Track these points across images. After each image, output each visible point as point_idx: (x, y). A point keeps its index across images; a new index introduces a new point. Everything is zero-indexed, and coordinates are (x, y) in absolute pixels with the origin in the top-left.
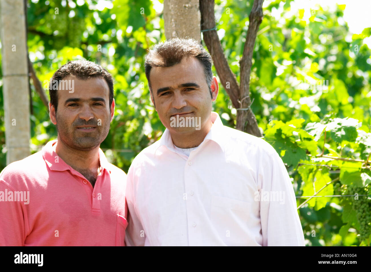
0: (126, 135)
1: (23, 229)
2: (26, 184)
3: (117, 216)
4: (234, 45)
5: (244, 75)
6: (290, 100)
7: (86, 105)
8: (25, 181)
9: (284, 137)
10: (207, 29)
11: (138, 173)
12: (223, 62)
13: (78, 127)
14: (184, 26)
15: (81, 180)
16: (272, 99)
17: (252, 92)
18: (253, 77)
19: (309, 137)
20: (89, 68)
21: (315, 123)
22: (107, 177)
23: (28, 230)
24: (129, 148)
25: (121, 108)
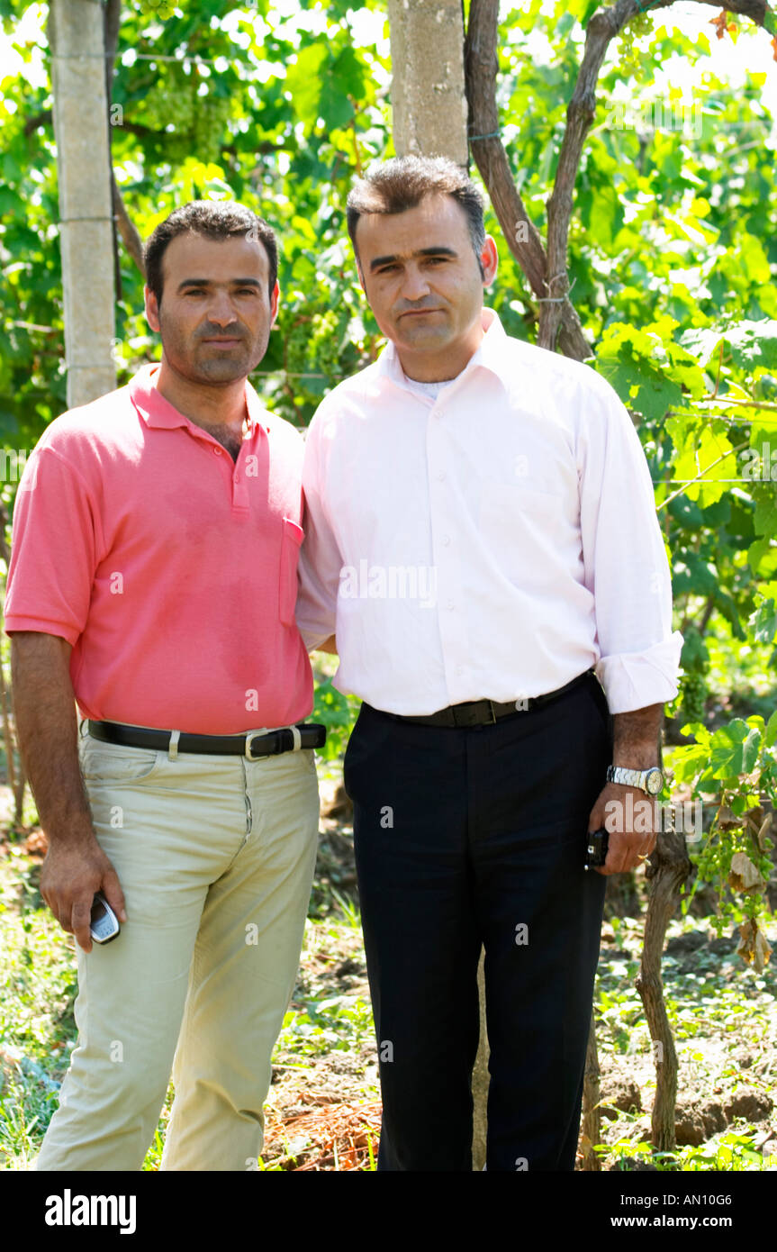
0: (312, 343)
1: (93, 549)
2: (98, 456)
3: (283, 521)
4: (536, 160)
5: (556, 229)
6: (650, 274)
7: (222, 294)
8: (95, 450)
9: (636, 358)
10: (481, 135)
11: (330, 432)
12: (512, 204)
13: (206, 339)
14: (433, 128)
15: (210, 447)
16: (613, 271)
17: (572, 257)
18: (575, 224)
19: (689, 359)
20: (229, 217)
21: (700, 329)
22: (262, 439)
23: (102, 550)
24: (318, 369)
25: (303, 289)
